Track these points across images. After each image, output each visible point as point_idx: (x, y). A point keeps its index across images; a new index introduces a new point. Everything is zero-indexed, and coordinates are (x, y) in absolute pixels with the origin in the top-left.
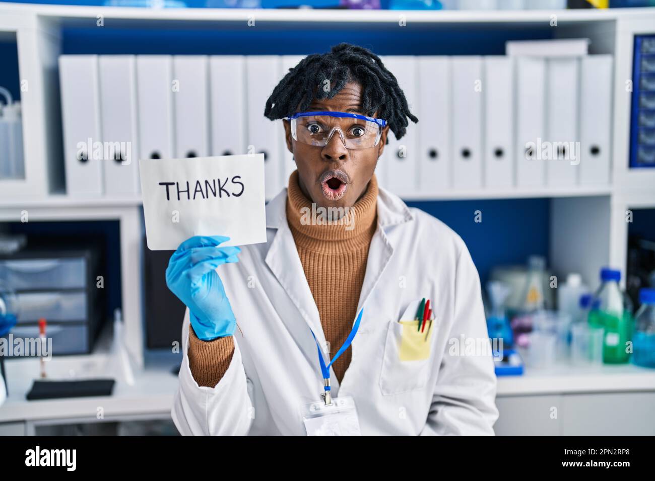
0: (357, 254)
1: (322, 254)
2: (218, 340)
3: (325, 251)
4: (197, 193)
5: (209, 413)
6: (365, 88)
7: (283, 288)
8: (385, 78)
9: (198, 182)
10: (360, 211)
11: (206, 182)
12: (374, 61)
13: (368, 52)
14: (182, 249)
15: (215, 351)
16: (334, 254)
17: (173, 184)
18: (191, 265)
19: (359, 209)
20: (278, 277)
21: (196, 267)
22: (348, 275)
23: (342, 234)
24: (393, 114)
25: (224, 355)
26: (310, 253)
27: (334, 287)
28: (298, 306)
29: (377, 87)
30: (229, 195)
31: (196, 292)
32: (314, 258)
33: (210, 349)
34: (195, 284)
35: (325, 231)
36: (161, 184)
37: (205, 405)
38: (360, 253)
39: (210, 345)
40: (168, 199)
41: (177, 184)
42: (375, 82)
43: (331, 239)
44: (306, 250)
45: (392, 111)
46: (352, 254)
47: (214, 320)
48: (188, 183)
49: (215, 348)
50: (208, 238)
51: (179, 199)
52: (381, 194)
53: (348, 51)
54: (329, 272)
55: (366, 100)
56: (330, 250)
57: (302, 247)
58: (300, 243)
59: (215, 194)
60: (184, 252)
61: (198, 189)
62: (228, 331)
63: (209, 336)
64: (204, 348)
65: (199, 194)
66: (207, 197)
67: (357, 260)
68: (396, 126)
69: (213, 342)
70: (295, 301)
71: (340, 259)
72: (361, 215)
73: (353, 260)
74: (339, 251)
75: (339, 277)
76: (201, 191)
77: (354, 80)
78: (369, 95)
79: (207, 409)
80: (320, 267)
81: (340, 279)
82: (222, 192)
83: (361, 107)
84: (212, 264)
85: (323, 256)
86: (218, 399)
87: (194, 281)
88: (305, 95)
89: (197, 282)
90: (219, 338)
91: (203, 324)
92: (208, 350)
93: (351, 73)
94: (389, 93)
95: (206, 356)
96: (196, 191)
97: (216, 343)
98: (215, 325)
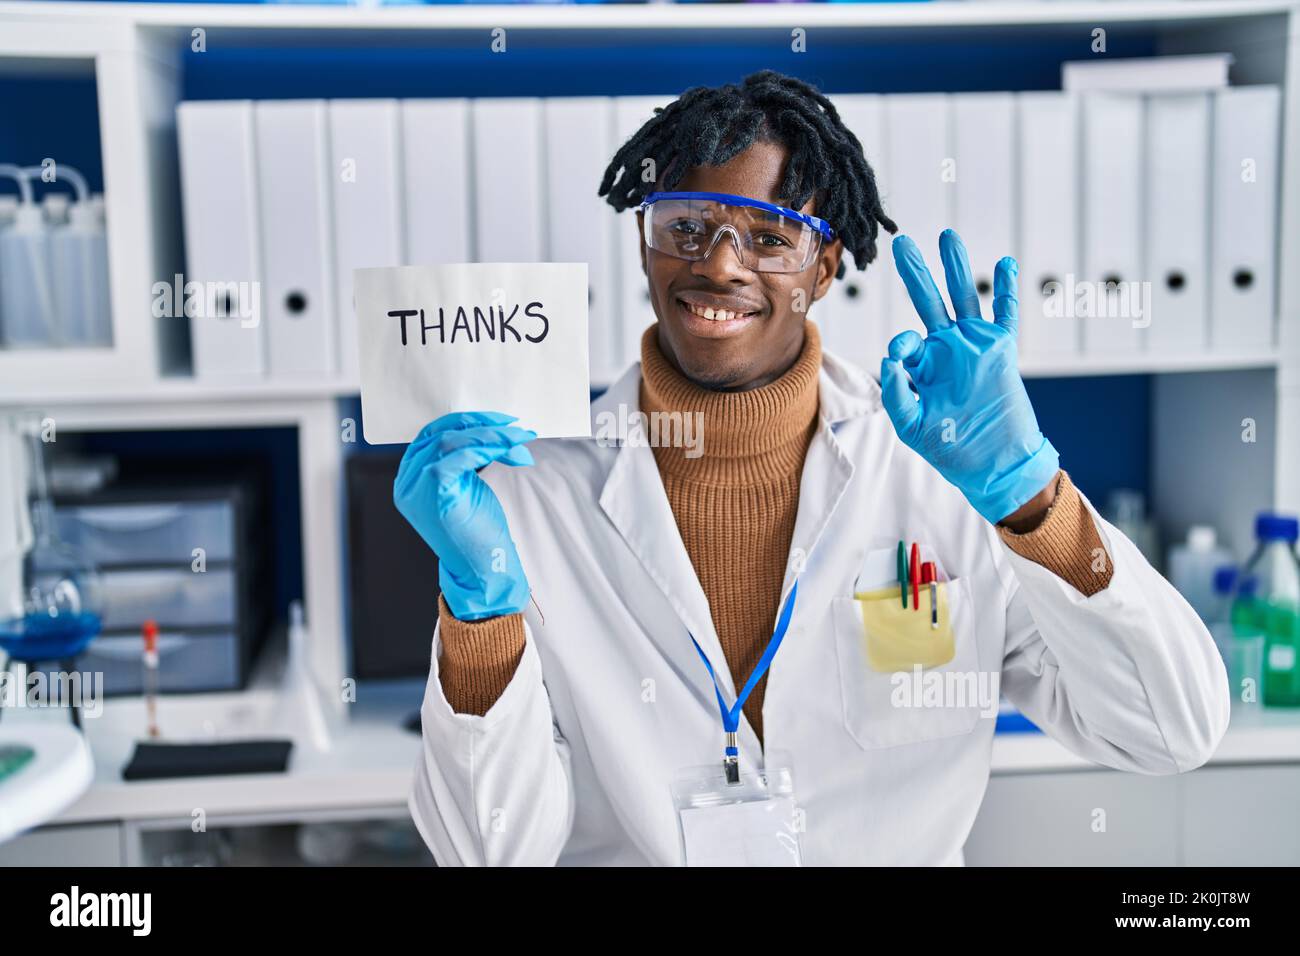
0: (782, 486)
1: (714, 486)
2: (493, 621)
3: (719, 480)
4: (458, 330)
5: (477, 778)
6: (792, 154)
7: (635, 555)
8: (833, 137)
9: (461, 310)
10: (785, 392)
11: (477, 310)
12: (821, 108)
13: (812, 90)
14: (425, 434)
15: (488, 647)
16: (737, 487)
17: (414, 313)
18: (440, 455)
19: (783, 389)
20: (624, 533)
21: (448, 458)
22: (763, 525)
23: (752, 443)
24: (847, 212)
25: (504, 656)
26: (690, 486)
27: (739, 551)
28: (666, 590)
29: (815, 153)
30: (519, 339)
31: (449, 507)
32: (698, 495)
33: (477, 640)
34: (445, 489)
35: (719, 438)
36: (391, 314)
37: (468, 761)
38: (787, 482)
39: (476, 631)
40: (405, 342)
41: (422, 312)
42: (811, 143)
43: (729, 454)
44: (682, 481)
45: (846, 206)
46: (773, 486)
47: (483, 573)
48: (441, 310)
49: (487, 637)
50: (475, 415)
51: (424, 342)
52: (827, 365)
53: (769, 84)
54: (729, 523)
55: (790, 178)
56: (730, 479)
57: (672, 474)
58: (669, 467)
59: (492, 335)
60: (428, 439)
61: (461, 322)
62: (512, 601)
63: (476, 610)
64: (466, 636)
65: (462, 333)
66: (478, 340)
67: (783, 495)
68: (852, 236)
69: (482, 624)
70: (659, 581)
71: (749, 495)
72: (788, 402)
73: (775, 497)
74: (747, 480)
75: (748, 531)
76: (467, 326)
77: (773, 138)
78: (798, 168)
79: (472, 770)
80: (711, 513)
81: (750, 535)
82: (507, 331)
83: (779, 190)
84: (480, 454)
85: (716, 489)
86: (493, 747)
87: (444, 482)
88: (675, 159)
89: (451, 485)
90: (494, 616)
91: (462, 585)
92: (473, 643)
93: (769, 122)
94: (841, 167)
95: (471, 656)
96: (456, 327)
97: (488, 625)
98: (485, 583)
